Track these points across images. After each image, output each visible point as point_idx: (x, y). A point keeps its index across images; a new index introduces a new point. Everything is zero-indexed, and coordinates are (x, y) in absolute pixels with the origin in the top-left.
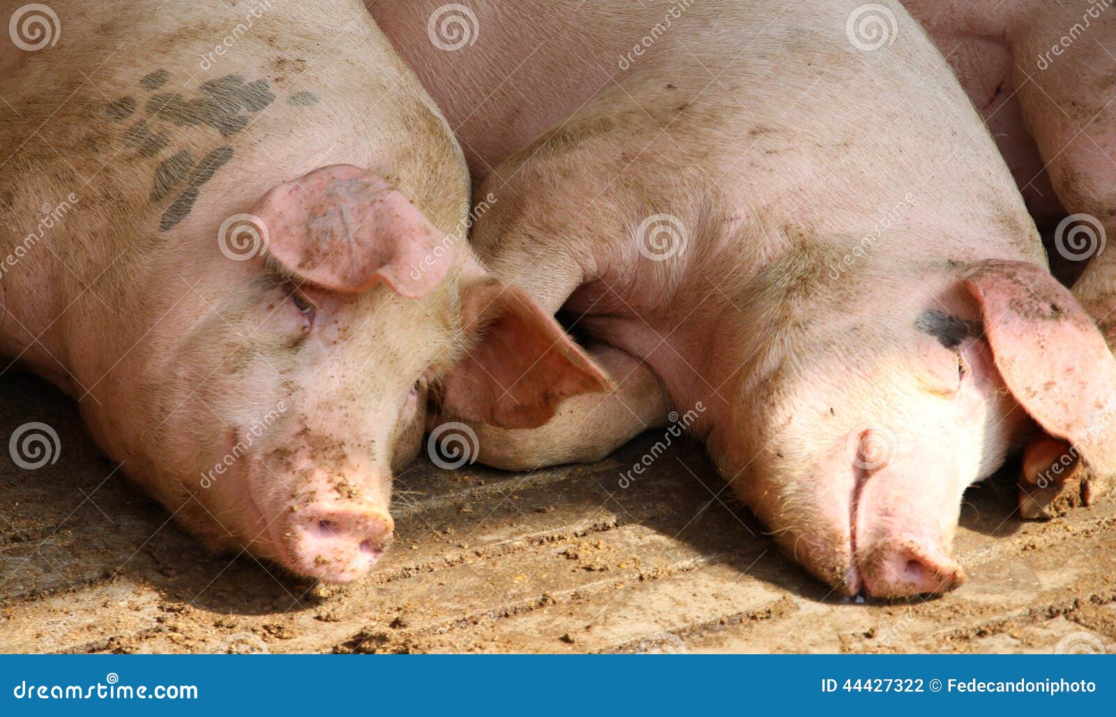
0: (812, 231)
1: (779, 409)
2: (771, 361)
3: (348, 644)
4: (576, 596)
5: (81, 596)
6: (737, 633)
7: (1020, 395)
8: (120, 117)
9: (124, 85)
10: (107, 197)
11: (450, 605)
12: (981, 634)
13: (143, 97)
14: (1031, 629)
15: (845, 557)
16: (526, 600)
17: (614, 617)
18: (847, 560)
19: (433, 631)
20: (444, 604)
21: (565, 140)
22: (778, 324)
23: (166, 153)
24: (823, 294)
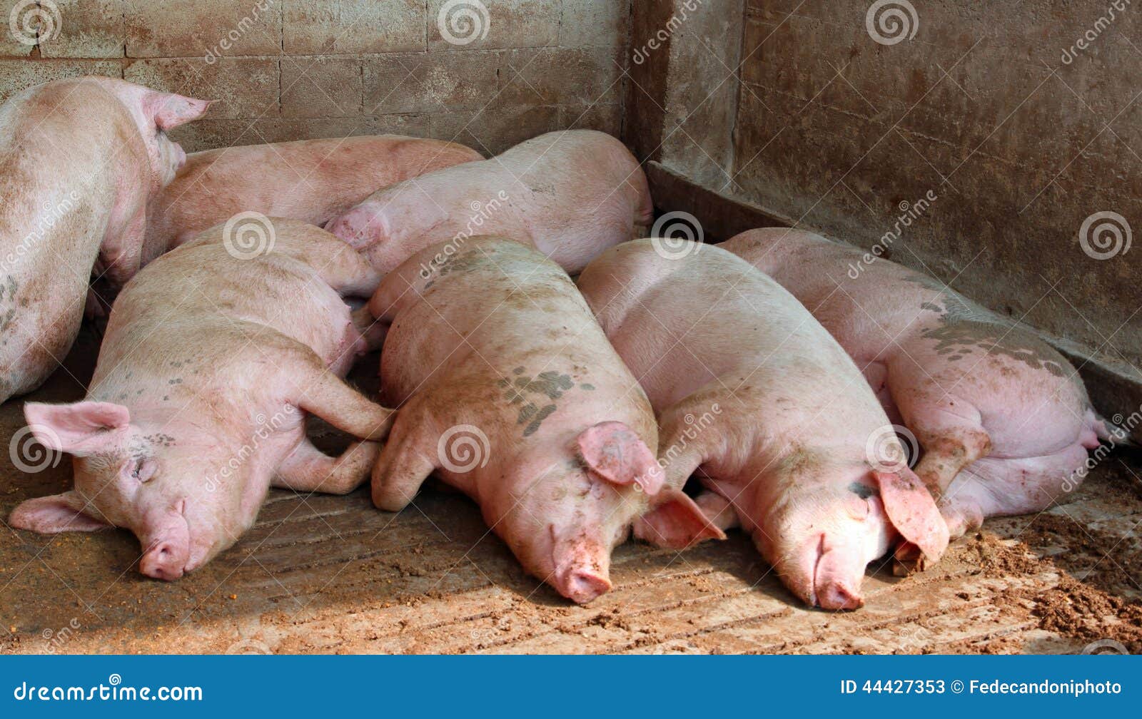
0: (803, 444)
1: (785, 522)
2: (783, 501)
3: (594, 620)
4: (695, 603)
5: (479, 593)
6: (766, 623)
7: (896, 524)
8: (503, 386)
9: (505, 372)
10: (498, 421)
11: (640, 605)
12: (877, 628)
13: (514, 378)
14: (899, 627)
15: (810, 588)
16: (673, 603)
17: (711, 613)
18: (812, 589)
19: (631, 615)
20: (636, 604)
21: (695, 400)
22: (788, 485)
23: (525, 403)
24: (808, 473)
